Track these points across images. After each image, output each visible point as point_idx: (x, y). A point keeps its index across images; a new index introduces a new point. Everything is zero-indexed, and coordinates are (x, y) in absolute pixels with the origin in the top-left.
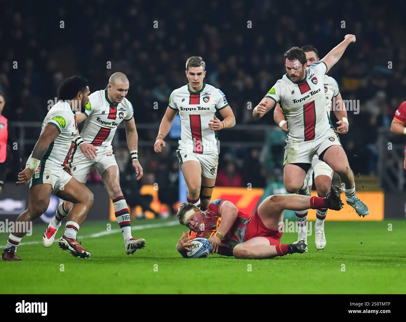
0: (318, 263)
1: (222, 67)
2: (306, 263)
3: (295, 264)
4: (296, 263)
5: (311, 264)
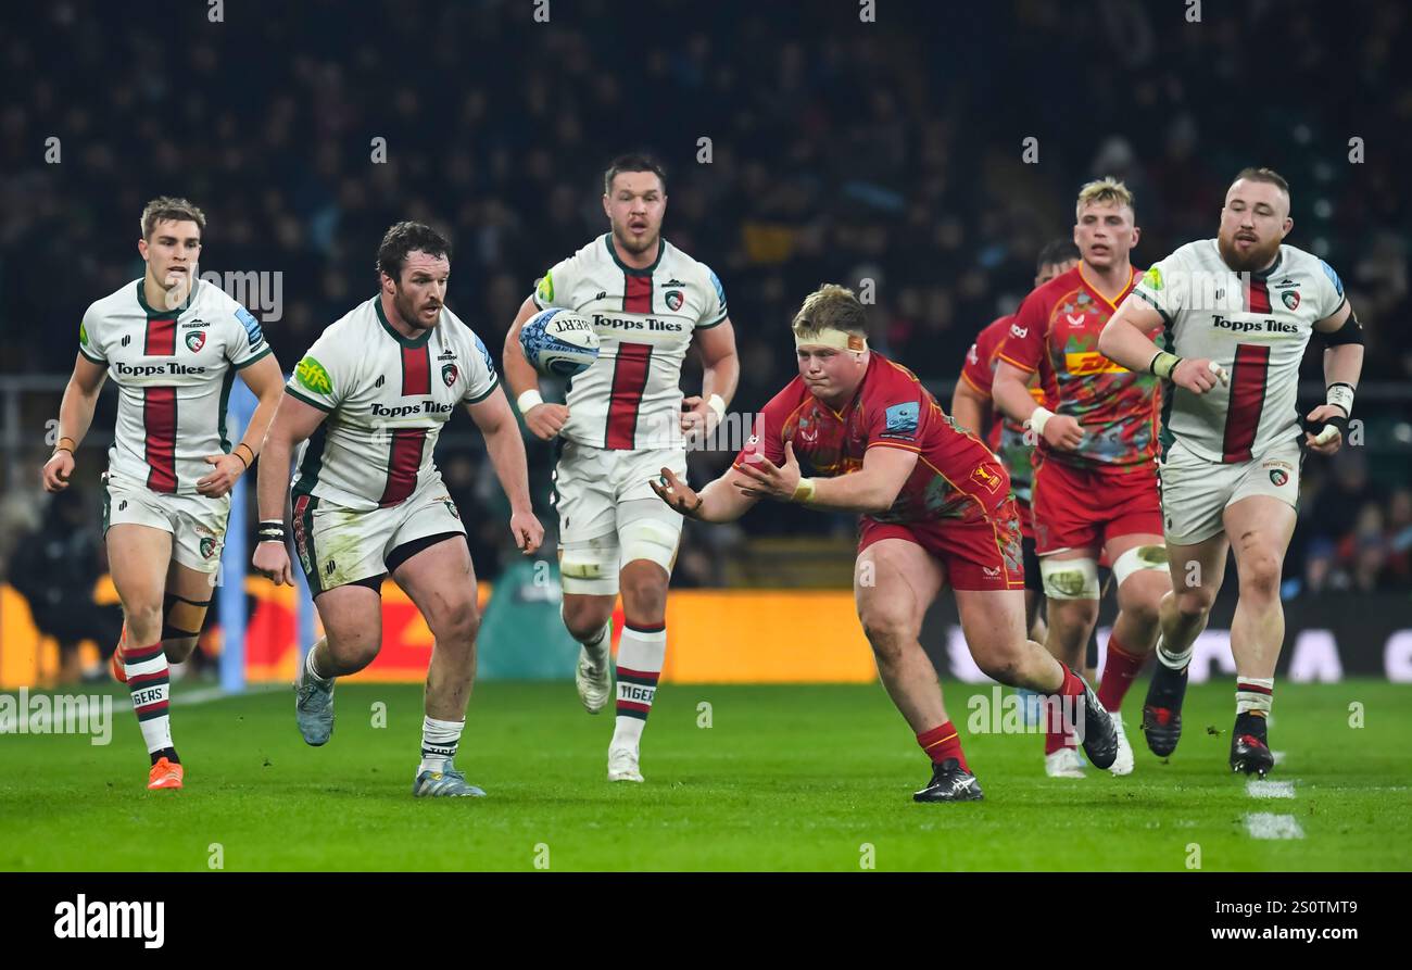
0: (666, 820)
1: (353, 192)
2: (628, 819)
3: (593, 825)
4: (598, 823)
5: (645, 821)
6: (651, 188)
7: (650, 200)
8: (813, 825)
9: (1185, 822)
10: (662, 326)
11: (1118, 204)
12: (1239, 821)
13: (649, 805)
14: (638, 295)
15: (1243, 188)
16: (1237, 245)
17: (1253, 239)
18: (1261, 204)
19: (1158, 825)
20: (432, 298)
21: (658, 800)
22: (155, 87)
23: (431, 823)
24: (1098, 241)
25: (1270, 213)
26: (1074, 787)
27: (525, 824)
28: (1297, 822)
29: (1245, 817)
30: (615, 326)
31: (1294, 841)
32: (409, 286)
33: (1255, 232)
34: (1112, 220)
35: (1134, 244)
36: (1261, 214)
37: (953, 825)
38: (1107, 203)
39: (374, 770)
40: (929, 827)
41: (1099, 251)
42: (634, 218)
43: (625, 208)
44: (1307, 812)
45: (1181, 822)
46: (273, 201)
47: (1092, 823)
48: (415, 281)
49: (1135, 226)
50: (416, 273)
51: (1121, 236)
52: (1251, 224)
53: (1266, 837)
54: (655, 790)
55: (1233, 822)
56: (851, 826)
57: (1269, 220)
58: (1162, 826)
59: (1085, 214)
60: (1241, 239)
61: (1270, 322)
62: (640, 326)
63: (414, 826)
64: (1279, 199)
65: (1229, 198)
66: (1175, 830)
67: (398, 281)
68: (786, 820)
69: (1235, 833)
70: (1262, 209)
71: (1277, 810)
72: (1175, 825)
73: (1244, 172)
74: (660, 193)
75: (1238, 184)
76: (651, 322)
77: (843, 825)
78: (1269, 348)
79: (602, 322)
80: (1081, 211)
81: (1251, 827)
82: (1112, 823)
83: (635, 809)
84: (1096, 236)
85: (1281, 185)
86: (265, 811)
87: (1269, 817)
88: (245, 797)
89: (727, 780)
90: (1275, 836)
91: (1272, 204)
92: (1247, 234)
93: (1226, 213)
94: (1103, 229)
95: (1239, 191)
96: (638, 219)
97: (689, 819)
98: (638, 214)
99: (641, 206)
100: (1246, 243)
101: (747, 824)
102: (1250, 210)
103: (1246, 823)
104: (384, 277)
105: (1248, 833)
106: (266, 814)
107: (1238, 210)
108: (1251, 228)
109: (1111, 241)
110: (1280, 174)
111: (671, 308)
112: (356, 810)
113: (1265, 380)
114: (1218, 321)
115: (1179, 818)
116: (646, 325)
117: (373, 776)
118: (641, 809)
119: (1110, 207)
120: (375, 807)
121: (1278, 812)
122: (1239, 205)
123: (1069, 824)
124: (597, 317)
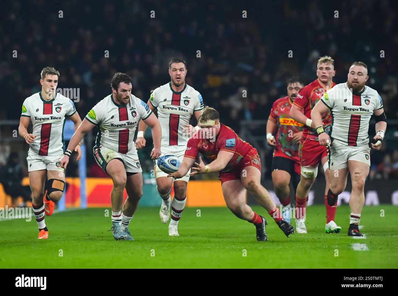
0: (186, 247)
1: (95, 67)
2: (175, 247)
3: (165, 248)
4: (167, 247)
5: (180, 247)
6: (181, 67)
7: (182, 71)
8: (228, 248)
9: (335, 246)
10: (182, 110)
11: (329, 64)
12: (350, 246)
13: (181, 242)
14: (176, 100)
15: (354, 68)
16: (353, 84)
17: (358, 82)
18: (359, 72)
19: (327, 247)
20: (127, 96)
21: (184, 241)
22: (38, 37)
23: (119, 248)
24: (323, 74)
25: (362, 75)
26: (303, 236)
27: (146, 248)
28: (366, 246)
29: (352, 245)
30: (169, 109)
31: (366, 251)
32: (120, 93)
33: (358, 80)
34: (327, 69)
35: (334, 75)
36: (360, 75)
37: (268, 247)
38: (326, 63)
39: (102, 233)
40: (261, 248)
41: (323, 77)
42: (177, 76)
43: (174, 73)
44: (370, 243)
45: (334, 246)
46: (72, 70)
47: (308, 247)
48: (122, 91)
49: (334, 70)
50: (122, 89)
51: (330, 73)
52: (357, 78)
53: (358, 250)
54: (183, 238)
55: (349, 246)
56: (239, 248)
57: (362, 77)
58: (328, 247)
59: (320, 67)
60: (354, 82)
61: (361, 108)
62: (176, 109)
63: (114, 249)
64: (364, 71)
65: (350, 71)
66: (332, 248)
67: (117, 91)
68: (220, 246)
69: (349, 249)
70: (360, 74)
71: (361, 242)
72: (332, 247)
73: (354, 63)
74: (185, 69)
75: (353, 66)
76: (179, 108)
77: (237, 248)
78: (360, 116)
79: (165, 108)
80: (319, 66)
81: (354, 247)
82: (314, 246)
83: (177, 243)
84: (323, 73)
85: (365, 67)
86: (71, 245)
87: (359, 244)
88: (65, 241)
89: (203, 235)
90: (360, 250)
91: (362, 72)
92: (356, 81)
93: (349, 75)
94: (325, 71)
95: (353, 68)
96: (178, 76)
97: (193, 246)
98: (178, 75)
99: (179, 73)
100: (355, 84)
101: (209, 247)
102: (356, 74)
103: (352, 246)
104: (113, 89)
105: (353, 249)
106: (72, 246)
107: (353, 74)
108: (357, 79)
109: (327, 75)
110: (364, 63)
111: (185, 105)
112: (97, 244)
113: (360, 124)
114: (345, 108)
115: (333, 245)
116: (178, 109)
117: (102, 235)
118: (179, 243)
119: (327, 65)
120: (103, 243)
121: (361, 243)
122: (353, 73)
123: (301, 247)
124: (164, 106)
